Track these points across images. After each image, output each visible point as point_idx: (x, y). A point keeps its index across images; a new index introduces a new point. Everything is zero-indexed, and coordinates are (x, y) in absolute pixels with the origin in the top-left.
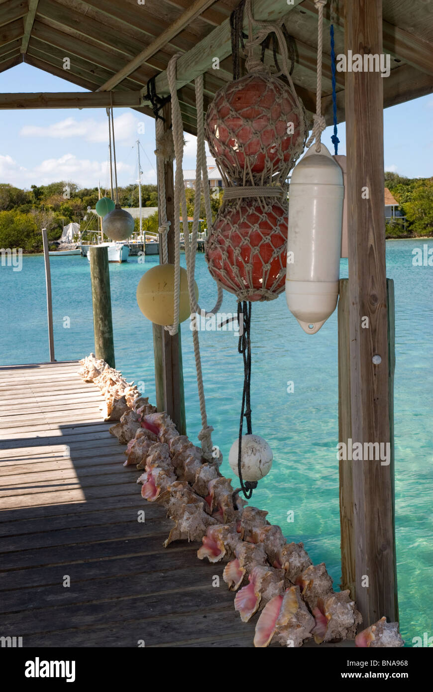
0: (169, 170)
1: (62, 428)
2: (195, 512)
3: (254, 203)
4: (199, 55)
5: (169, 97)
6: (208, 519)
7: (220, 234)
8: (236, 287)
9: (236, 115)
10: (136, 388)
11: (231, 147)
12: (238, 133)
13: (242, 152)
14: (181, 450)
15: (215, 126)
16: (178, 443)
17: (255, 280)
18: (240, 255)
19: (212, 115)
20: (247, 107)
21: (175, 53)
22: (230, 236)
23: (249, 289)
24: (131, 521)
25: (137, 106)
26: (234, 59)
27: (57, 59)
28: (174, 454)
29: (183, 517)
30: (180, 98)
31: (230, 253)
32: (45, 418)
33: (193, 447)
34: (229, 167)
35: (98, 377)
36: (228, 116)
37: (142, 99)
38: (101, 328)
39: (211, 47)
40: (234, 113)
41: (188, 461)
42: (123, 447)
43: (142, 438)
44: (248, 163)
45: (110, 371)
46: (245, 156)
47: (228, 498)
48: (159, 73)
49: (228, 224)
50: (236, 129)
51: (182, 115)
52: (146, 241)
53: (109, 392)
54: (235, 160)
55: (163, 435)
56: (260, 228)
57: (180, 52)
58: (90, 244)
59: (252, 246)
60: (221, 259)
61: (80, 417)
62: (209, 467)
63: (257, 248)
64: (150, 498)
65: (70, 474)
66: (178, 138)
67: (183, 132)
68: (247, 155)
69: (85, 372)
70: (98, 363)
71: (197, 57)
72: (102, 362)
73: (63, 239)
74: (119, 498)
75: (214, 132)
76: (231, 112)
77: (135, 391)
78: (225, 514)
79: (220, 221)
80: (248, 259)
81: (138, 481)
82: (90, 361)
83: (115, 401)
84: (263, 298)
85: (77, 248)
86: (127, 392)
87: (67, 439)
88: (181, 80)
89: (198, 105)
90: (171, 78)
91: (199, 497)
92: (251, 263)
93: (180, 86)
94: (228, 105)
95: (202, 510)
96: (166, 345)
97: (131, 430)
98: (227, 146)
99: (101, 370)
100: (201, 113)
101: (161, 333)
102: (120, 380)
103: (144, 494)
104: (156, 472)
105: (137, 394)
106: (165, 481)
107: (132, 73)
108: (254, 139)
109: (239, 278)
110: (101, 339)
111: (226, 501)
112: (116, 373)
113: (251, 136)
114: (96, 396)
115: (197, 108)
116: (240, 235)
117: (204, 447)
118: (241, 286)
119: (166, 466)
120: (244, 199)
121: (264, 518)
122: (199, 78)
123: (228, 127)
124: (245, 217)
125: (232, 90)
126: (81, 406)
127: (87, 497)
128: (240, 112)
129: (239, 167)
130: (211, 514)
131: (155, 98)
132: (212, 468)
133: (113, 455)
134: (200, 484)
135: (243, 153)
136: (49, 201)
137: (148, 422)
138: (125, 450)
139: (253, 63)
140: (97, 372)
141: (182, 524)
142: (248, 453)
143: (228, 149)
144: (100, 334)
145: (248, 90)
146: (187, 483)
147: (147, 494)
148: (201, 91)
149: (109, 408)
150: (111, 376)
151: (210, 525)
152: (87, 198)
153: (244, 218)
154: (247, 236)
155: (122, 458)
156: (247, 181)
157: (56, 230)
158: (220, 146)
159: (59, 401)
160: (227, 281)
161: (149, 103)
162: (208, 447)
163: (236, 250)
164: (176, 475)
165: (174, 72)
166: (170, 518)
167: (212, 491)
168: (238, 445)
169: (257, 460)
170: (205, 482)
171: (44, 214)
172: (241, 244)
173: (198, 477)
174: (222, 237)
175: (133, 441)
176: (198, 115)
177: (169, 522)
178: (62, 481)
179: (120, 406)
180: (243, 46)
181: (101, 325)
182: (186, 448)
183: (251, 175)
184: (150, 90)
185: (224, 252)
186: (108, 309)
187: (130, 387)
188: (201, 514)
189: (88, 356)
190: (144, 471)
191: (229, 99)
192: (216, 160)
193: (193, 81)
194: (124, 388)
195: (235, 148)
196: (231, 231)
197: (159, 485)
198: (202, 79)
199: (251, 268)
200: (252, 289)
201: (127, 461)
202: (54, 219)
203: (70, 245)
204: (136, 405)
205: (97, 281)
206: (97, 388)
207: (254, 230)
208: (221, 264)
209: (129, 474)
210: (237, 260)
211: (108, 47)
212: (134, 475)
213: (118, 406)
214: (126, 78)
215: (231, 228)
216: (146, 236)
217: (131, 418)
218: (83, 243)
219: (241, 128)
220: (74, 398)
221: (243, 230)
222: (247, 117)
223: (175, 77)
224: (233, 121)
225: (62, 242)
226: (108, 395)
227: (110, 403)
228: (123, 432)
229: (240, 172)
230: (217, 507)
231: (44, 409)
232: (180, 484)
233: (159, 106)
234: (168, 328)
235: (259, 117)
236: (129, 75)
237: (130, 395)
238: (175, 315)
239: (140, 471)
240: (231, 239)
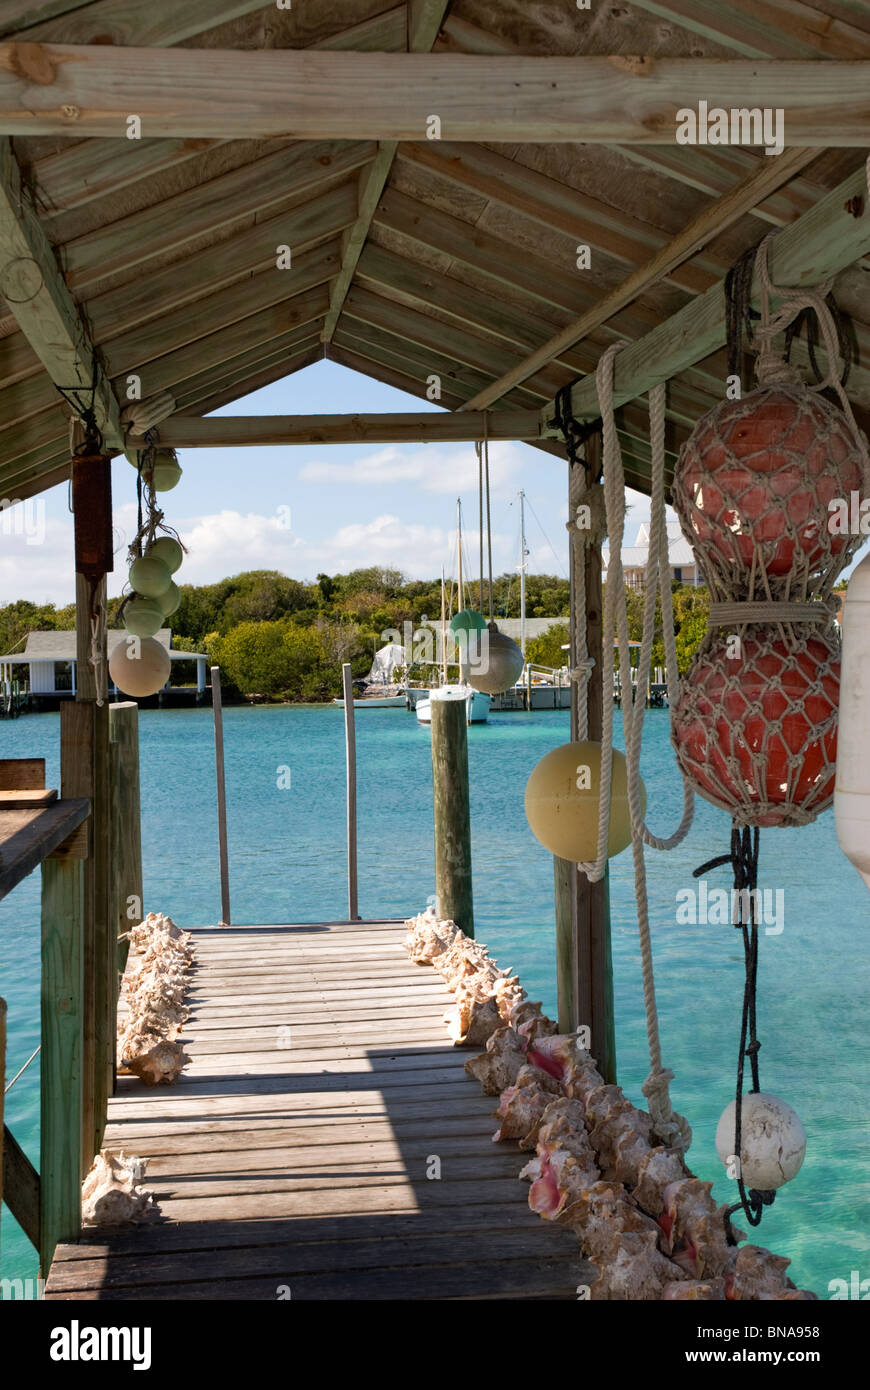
0: (594, 560)
1: (372, 1056)
2: (640, 1250)
3: (770, 635)
4: (661, 347)
5: (598, 424)
6: (667, 1266)
7: (702, 694)
8: (733, 798)
9: (738, 465)
10: (517, 982)
11: (727, 525)
12: (741, 499)
13: (749, 535)
14: (608, 1116)
15: (696, 486)
16: (602, 1100)
17: (772, 785)
18: (742, 736)
19: (690, 464)
20: (760, 450)
21: (613, 341)
22: (722, 697)
23: (759, 804)
24: (508, 1260)
25: (534, 439)
26: (731, 356)
27: (385, 353)
28: (593, 1122)
29: (616, 1259)
30: (619, 424)
31: (722, 731)
32: (340, 1035)
33: (633, 1111)
34: (721, 563)
35: (443, 956)
36: (722, 467)
37: (545, 424)
38: (449, 858)
39: (685, 333)
40: (733, 461)
41: (622, 1139)
42: (491, 1102)
43: (530, 1086)
44: (760, 556)
45: (466, 945)
46: (754, 543)
47: (706, 1224)
48: (580, 377)
49: (718, 674)
50: (738, 491)
51: (624, 456)
52: (532, 683)
53: (464, 987)
54: (734, 550)
55: (571, 1081)
56: (783, 684)
57: (621, 341)
58: (425, 687)
59: (767, 718)
60: (705, 743)
61: (405, 1035)
62: (665, 1154)
63: (778, 723)
64: (546, 1211)
65: (388, 1153)
66: (614, 501)
67: (623, 490)
68: (757, 540)
69: (417, 945)
70: (443, 927)
71: (657, 352)
72: (450, 924)
73: (375, 675)
74: (482, 1208)
75: (692, 497)
76: (727, 460)
77: (516, 988)
78: (701, 1258)
79: (703, 667)
80: (759, 744)
81: (522, 1175)
82: (427, 922)
83: (477, 1006)
84: (786, 821)
85: (399, 694)
86: (499, 989)
87: (381, 1079)
88: (621, 391)
89: (654, 440)
90: (604, 389)
91: (646, 1218)
92: (765, 753)
93: (620, 402)
94: (722, 446)
95: (653, 1247)
96: (581, 900)
97: (507, 1069)
98: (718, 523)
99: (447, 942)
100: (661, 453)
101: (570, 876)
102: (485, 963)
103: (535, 1201)
104: (559, 1159)
105: (520, 994)
106: (577, 1179)
107: (528, 379)
108: (772, 510)
109: (740, 781)
110: (448, 879)
111: (701, 1230)
112: (477, 949)
113: (766, 506)
114: (438, 994)
115: (651, 444)
116: (744, 697)
117: (653, 1110)
118: (743, 797)
119: (579, 1147)
120: (749, 626)
121: (783, 1273)
122: (657, 388)
123: (721, 489)
124: (753, 662)
125: (730, 417)
126: (408, 1012)
127: (422, 1202)
128: (746, 458)
129: (742, 564)
130: (670, 1254)
131: (570, 425)
132: (671, 1157)
133: (472, 1117)
134: (647, 1190)
135: (749, 538)
136: (349, 604)
137: (542, 1052)
138: (496, 1108)
139: (770, 365)
140: (440, 945)
141: (612, 1274)
142: (754, 1132)
143: (719, 530)
144: (447, 870)
145: (762, 418)
146: (622, 1185)
147: (539, 1203)
148: (660, 414)
149: (464, 1019)
150: (466, 954)
151: (670, 1279)
152: (421, 599)
153: (752, 664)
154: (756, 699)
155: (486, 1124)
156: (756, 591)
157: (360, 659)
158: (705, 523)
159: (365, 1001)
160: (716, 787)
161: (559, 433)
162: (661, 1112)
163: (734, 725)
164: (599, 1168)
165: (611, 378)
166: (590, 1259)
167: (672, 1207)
168: (734, 1116)
169: (775, 1147)
170: (657, 1187)
171: (338, 629)
172: (744, 715)
173: (644, 1175)
174: (707, 699)
175: (511, 1094)
176: (654, 459)
177: (587, 1267)
178: (373, 1165)
179: (486, 1017)
180: (751, 334)
181: (449, 852)
182: (619, 1110)
183: (765, 578)
184: (561, 409)
185: (711, 730)
186: (463, 822)
187: (504, 980)
188: (650, 1254)
189: (422, 912)
190: (533, 1153)
191: (723, 434)
192: (694, 549)
193: (645, 395)
194: (493, 980)
195: (734, 528)
196: (726, 687)
197: (565, 1186)
198: (663, 390)
199: (764, 762)
200: (764, 805)
201: (499, 1132)
202: (358, 637)
203: (386, 687)
204: (518, 1016)
205: (443, 766)
206: (440, 976)
207: (772, 687)
208: (705, 753)
209: (503, 1160)
210: (737, 745)
211: (484, 331)
212: (512, 1160)
213: (481, 1017)
214: (516, 388)
215: (724, 683)
216: (533, 673)
217: (508, 1043)
218: (411, 685)
219: (748, 490)
220: (395, 997)
221: (750, 687)
222: (761, 470)
223: (611, 388)
224: (732, 476)
225: (371, 682)
226: (461, 994)
227: (466, 1009)
228: (492, 1072)
229: (742, 574)
230: (683, 1240)
231: (338, 1016)
232: (608, 1186)
233: (577, 439)
234: (585, 866)
235: (783, 468)
236: (524, 382)
237: (506, 995)
238: (599, 841)
239: (525, 1153)
240: (724, 704)
